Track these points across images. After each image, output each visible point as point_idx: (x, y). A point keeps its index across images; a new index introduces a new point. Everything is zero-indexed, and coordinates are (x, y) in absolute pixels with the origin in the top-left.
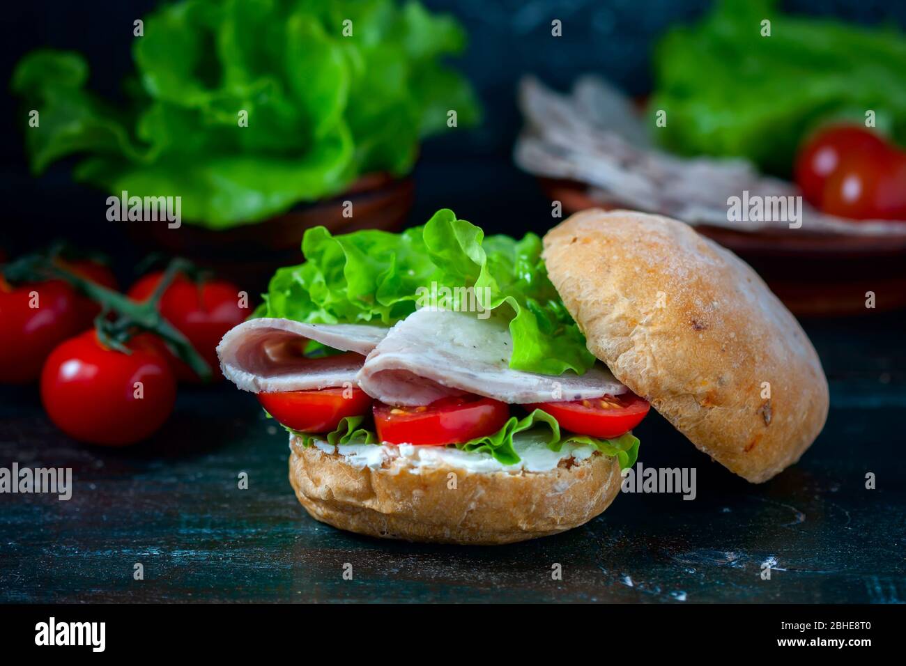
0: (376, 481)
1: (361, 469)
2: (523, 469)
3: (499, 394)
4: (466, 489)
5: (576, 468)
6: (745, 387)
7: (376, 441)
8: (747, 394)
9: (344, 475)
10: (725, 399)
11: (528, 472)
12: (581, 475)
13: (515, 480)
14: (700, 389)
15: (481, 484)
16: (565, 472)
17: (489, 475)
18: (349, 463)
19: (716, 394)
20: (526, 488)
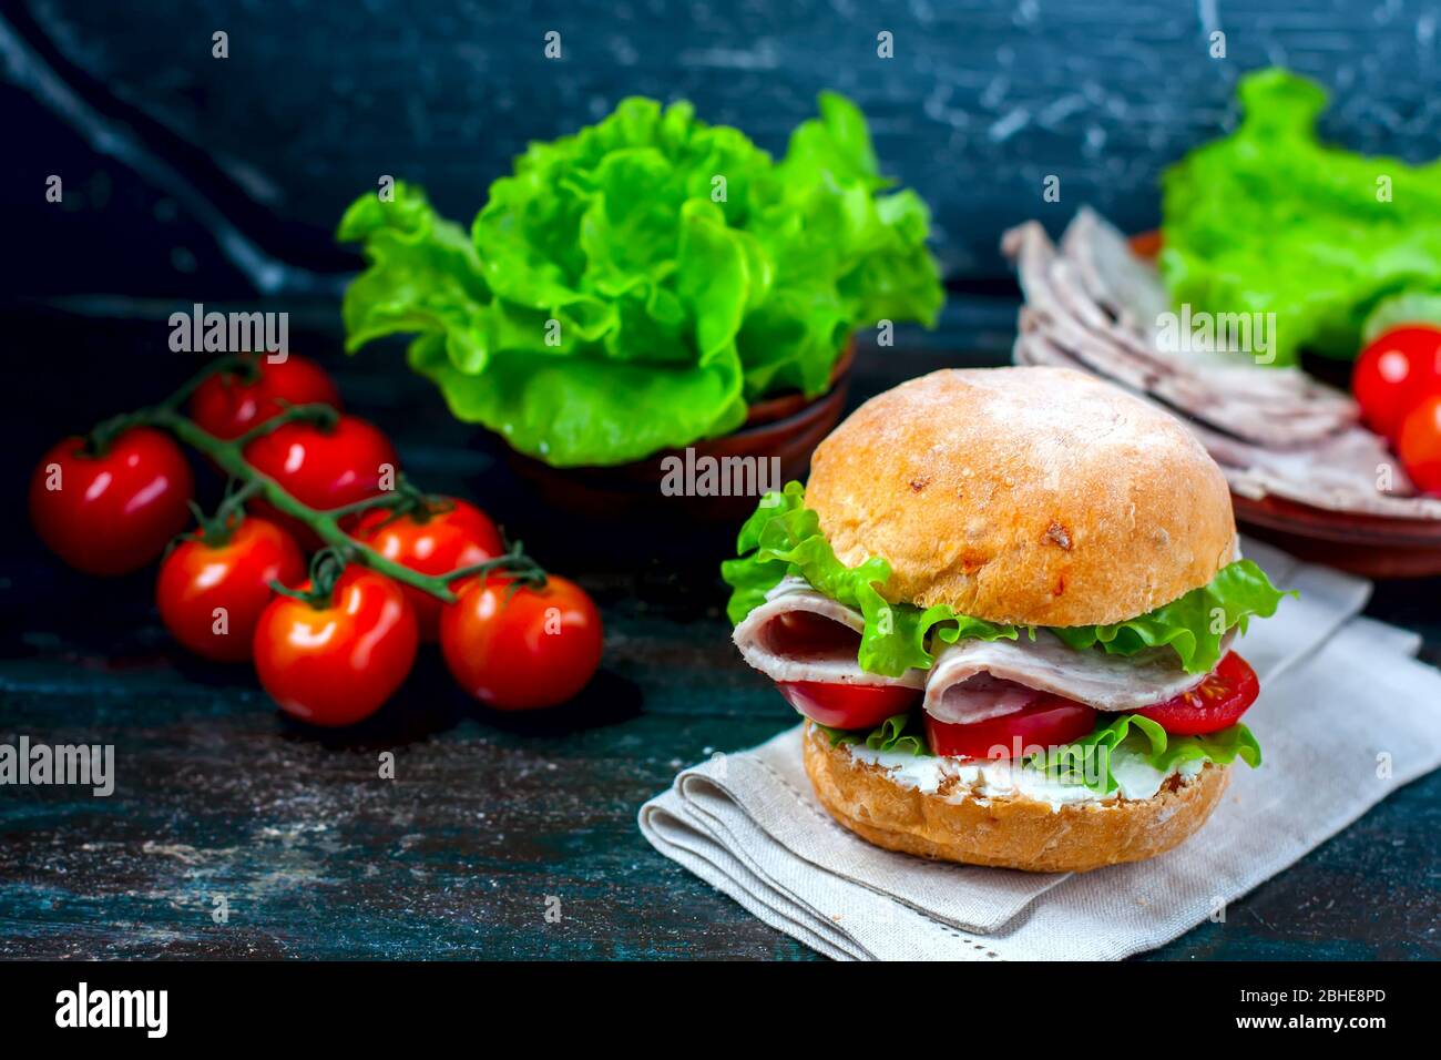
0: (927, 808)
1: (908, 790)
2: (1119, 798)
3: (1095, 699)
4: (1047, 825)
5: (1184, 790)
6: (1007, 522)
7: (927, 750)
8: (1014, 529)
9: (885, 793)
10: (986, 552)
11: (1127, 801)
12: (1189, 798)
13: (1110, 813)
14: (949, 558)
15: (1068, 819)
16: (1171, 796)
17: (1078, 808)
18: (893, 780)
19: (973, 551)
20: (1124, 822)
